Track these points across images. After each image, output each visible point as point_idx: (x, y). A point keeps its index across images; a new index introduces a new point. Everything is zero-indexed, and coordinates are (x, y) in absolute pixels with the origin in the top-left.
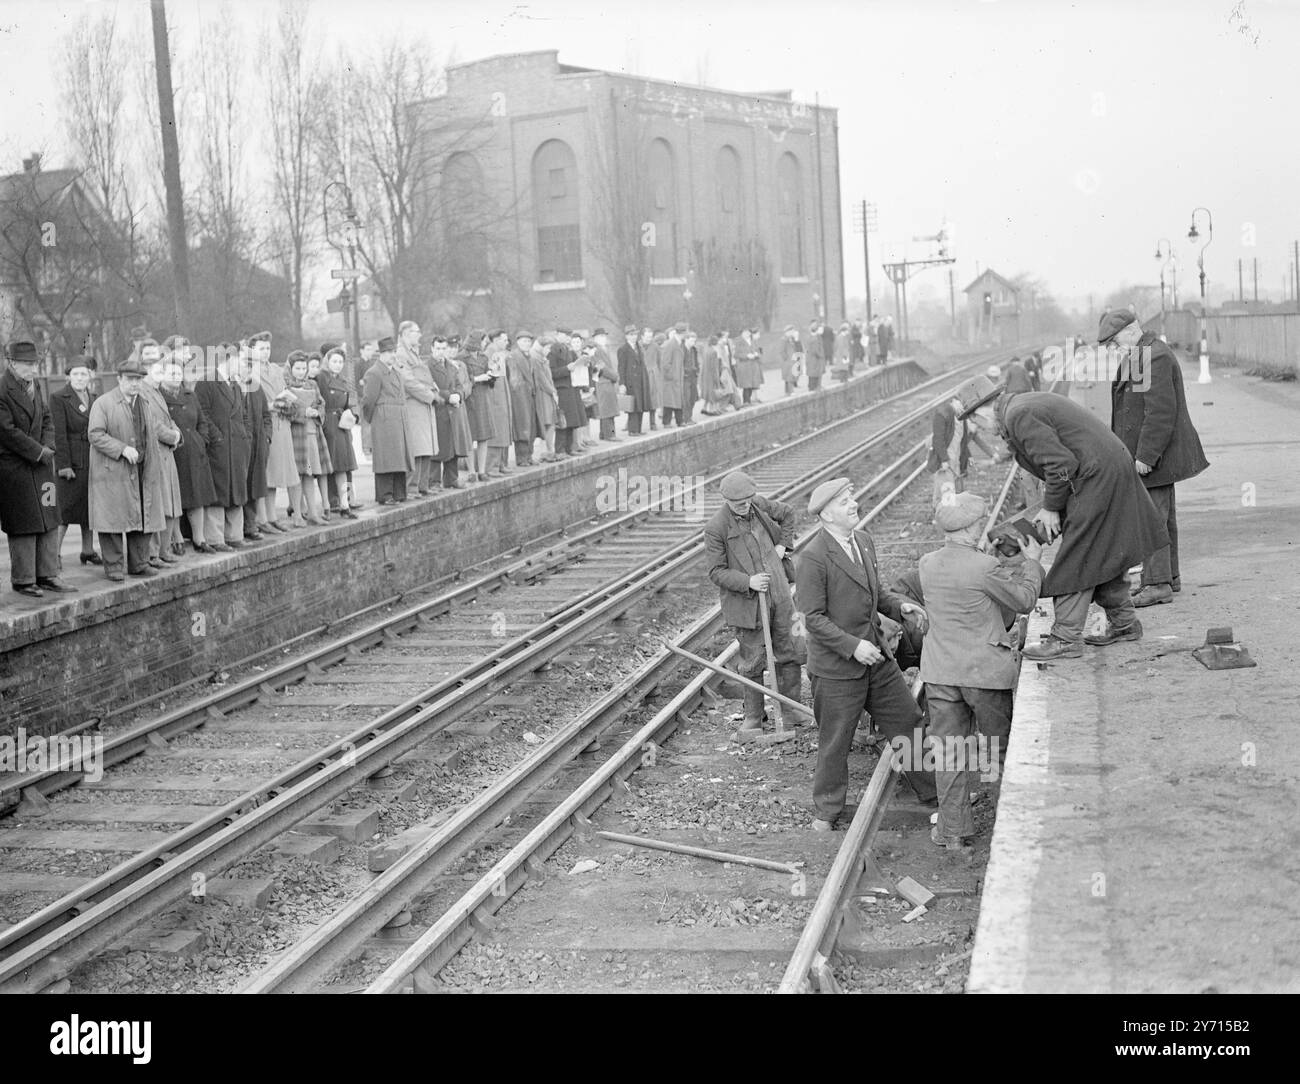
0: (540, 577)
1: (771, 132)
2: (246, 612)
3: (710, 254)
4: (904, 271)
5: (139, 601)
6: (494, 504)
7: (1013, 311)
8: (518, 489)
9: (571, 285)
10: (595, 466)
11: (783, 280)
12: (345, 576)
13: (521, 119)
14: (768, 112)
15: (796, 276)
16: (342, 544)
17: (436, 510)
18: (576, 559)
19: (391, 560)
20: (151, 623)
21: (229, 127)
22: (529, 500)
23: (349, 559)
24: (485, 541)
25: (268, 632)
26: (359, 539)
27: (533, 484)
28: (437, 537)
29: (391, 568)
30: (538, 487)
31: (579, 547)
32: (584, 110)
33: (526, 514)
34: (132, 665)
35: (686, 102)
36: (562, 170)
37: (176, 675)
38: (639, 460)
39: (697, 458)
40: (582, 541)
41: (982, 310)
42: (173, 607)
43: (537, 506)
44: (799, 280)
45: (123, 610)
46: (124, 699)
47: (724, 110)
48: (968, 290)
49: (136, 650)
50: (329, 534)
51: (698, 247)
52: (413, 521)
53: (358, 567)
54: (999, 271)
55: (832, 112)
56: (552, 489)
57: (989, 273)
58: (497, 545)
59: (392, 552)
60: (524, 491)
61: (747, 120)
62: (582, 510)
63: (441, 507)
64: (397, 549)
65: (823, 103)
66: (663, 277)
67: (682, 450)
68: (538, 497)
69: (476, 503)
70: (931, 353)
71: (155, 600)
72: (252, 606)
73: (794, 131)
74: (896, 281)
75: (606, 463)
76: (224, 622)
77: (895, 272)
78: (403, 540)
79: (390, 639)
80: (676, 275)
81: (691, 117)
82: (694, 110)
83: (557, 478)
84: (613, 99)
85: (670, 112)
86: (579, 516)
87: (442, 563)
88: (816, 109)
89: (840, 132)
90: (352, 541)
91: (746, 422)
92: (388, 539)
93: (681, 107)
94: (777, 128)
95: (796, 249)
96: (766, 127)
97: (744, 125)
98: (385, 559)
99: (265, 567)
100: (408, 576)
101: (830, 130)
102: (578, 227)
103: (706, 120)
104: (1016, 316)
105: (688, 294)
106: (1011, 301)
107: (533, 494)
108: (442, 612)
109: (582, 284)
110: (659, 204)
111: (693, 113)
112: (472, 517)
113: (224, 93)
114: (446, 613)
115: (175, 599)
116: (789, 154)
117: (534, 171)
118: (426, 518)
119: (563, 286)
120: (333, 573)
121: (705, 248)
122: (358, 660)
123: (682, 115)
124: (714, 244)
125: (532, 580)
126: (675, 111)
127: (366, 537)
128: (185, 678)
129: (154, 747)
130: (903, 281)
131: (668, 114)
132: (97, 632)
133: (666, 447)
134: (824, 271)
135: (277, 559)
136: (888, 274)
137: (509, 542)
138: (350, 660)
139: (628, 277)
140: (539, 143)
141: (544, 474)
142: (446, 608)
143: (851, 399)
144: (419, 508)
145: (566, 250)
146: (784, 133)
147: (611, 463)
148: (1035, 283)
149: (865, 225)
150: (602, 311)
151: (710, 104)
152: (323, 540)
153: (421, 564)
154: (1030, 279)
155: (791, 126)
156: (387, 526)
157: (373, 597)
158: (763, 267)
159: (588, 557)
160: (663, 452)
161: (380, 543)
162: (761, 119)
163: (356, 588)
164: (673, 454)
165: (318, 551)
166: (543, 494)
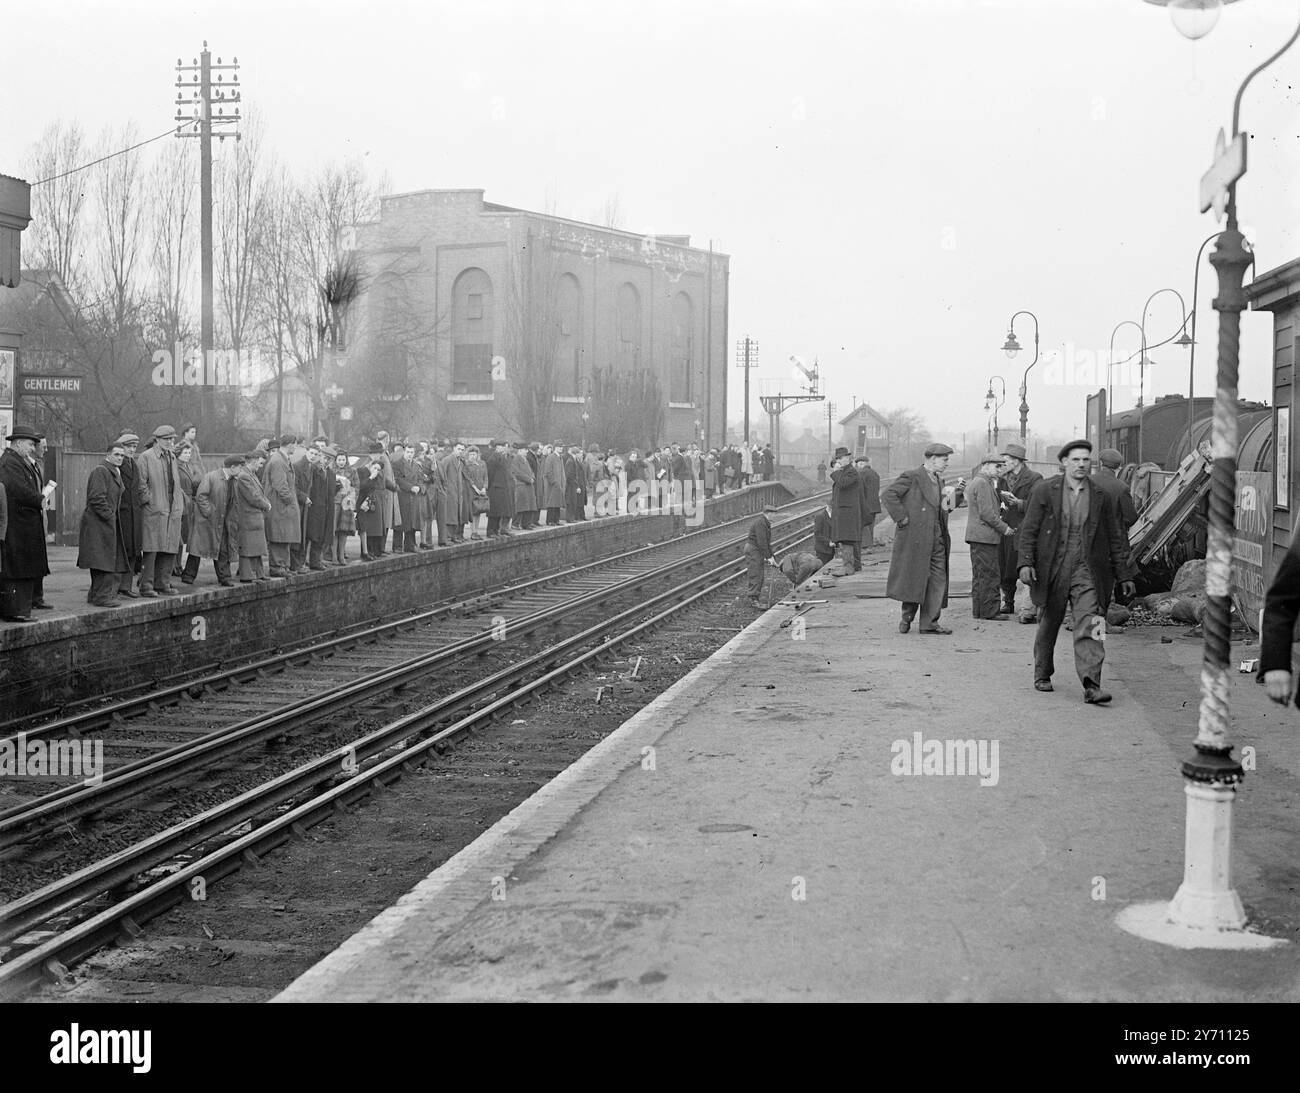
0: (472, 615)
1: (667, 273)
2: (291, 615)
3: (607, 380)
4: (778, 404)
5: (240, 597)
6: (439, 565)
7: (885, 445)
8: (455, 556)
9: (482, 397)
10: (509, 545)
11: (671, 405)
12: (346, 599)
13: (447, 247)
14: (667, 255)
15: (683, 402)
16: (347, 579)
17: (403, 564)
18: (496, 606)
19: (375, 594)
20: (244, 612)
21: (181, 236)
22: (462, 565)
23: (349, 590)
24: (432, 590)
25: (302, 629)
26: (356, 577)
27: (466, 554)
28: (403, 583)
29: (374, 599)
30: (469, 556)
31: (499, 598)
32: (503, 244)
33: (459, 575)
34: (234, 635)
35: (594, 243)
36: (480, 295)
37: (254, 646)
38: (542, 543)
39: (585, 547)
40: (500, 595)
41: (856, 441)
42: (256, 604)
43: (468, 570)
44: (687, 405)
45: (232, 601)
46: (229, 656)
47: (627, 252)
48: (844, 423)
49: (236, 627)
50: (340, 571)
51: (596, 373)
52: (389, 570)
53: (354, 596)
54: (875, 407)
55: (724, 259)
56: (478, 560)
57: (864, 408)
58: (438, 595)
59: (375, 589)
60: (460, 558)
61: (647, 261)
62: (498, 577)
63: (406, 562)
64: (378, 587)
65: (717, 250)
66: (564, 396)
67: (574, 541)
68: (468, 563)
69: (428, 562)
70: (802, 478)
71: (248, 598)
72: (295, 612)
73: (686, 274)
74: (771, 413)
75: (517, 543)
76: (280, 619)
77: (771, 404)
78: (381, 582)
79: (379, 639)
80: (577, 395)
81: (598, 256)
82: (600, 250)
83: (483, 551)
84: (530, 237)
85: (580, 251)
86: (495, 580)
87: (404, 601)
88: (710, 255)
89: (730, 277)
90: (352, 578)
91: (626, 523)
92: (372, 580)
93: (587, 246)
94: (672, 270)
95: (684, 377)
96: (664, 269)
97: (644, 265)
98: (370, 593)
99: (304, 587)
100: (383, 607)
101: (720, 275)
102: (491, 346)
103: (611, 259)
104: (888, 448)
105: (586, 416)
106: (884, 435)
107: (465, 561)
108: (410, 628)
109: (491, 397)
110: (565, 332)
111: (600, 253)
112: (425, 571)
113: (178, 205)
114: (413, 629)
115: (257, 599)
116: (683, 293)
117: (454, 295)
118: (396, 568)
119: (474, 398)
120: (339, 598)
121: (603, 374)
122: (363, 648)
123: (590, 254)
124: (611, 371)
125: (468, 615)
126: (584, 250)
127: (361, 576)
128: (259, 649)
129: (261, 677)
130: (778, 413)
131: (578, 253)
132: (219, 612)
133: (562, 536)
134: (709, 399)
135: (311, 583)
136: (765, 406)
137: (448, 593)
138: (357, 648)
139: (534, 393)
140: (461, 270)
141: (473, 547)
142: (412, 626)
143: (719, 513)
144: (393, 561)
145: (479, 366)
146: (679, 275)
147: (520, 544)
148: (913, 419)
149: (747, 360)
150: (508, 424)
151: (615, 246)
152: (336, 574)
153: (391, 600)
154: (909, 415)
155: (687, 269)
156: (373, 570)
157: (362, 617)
158: (654, 393)
159: (505, 606)
160: (560, 540)
161: (368, 582)
162: (659, 261)
163: (352, 610)
164: (567, 542)
165: (332, 581)
166: (472, 561)
